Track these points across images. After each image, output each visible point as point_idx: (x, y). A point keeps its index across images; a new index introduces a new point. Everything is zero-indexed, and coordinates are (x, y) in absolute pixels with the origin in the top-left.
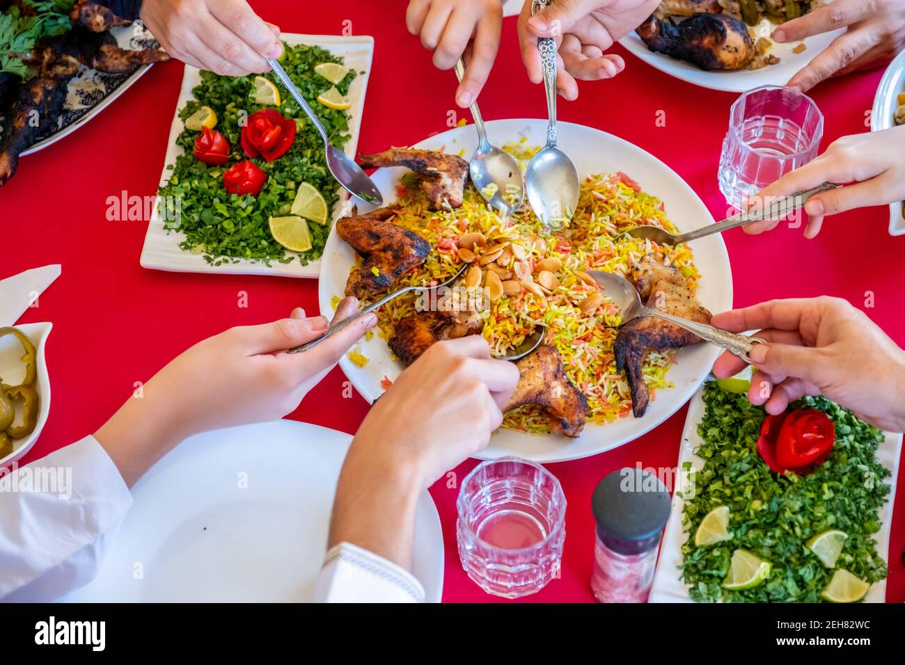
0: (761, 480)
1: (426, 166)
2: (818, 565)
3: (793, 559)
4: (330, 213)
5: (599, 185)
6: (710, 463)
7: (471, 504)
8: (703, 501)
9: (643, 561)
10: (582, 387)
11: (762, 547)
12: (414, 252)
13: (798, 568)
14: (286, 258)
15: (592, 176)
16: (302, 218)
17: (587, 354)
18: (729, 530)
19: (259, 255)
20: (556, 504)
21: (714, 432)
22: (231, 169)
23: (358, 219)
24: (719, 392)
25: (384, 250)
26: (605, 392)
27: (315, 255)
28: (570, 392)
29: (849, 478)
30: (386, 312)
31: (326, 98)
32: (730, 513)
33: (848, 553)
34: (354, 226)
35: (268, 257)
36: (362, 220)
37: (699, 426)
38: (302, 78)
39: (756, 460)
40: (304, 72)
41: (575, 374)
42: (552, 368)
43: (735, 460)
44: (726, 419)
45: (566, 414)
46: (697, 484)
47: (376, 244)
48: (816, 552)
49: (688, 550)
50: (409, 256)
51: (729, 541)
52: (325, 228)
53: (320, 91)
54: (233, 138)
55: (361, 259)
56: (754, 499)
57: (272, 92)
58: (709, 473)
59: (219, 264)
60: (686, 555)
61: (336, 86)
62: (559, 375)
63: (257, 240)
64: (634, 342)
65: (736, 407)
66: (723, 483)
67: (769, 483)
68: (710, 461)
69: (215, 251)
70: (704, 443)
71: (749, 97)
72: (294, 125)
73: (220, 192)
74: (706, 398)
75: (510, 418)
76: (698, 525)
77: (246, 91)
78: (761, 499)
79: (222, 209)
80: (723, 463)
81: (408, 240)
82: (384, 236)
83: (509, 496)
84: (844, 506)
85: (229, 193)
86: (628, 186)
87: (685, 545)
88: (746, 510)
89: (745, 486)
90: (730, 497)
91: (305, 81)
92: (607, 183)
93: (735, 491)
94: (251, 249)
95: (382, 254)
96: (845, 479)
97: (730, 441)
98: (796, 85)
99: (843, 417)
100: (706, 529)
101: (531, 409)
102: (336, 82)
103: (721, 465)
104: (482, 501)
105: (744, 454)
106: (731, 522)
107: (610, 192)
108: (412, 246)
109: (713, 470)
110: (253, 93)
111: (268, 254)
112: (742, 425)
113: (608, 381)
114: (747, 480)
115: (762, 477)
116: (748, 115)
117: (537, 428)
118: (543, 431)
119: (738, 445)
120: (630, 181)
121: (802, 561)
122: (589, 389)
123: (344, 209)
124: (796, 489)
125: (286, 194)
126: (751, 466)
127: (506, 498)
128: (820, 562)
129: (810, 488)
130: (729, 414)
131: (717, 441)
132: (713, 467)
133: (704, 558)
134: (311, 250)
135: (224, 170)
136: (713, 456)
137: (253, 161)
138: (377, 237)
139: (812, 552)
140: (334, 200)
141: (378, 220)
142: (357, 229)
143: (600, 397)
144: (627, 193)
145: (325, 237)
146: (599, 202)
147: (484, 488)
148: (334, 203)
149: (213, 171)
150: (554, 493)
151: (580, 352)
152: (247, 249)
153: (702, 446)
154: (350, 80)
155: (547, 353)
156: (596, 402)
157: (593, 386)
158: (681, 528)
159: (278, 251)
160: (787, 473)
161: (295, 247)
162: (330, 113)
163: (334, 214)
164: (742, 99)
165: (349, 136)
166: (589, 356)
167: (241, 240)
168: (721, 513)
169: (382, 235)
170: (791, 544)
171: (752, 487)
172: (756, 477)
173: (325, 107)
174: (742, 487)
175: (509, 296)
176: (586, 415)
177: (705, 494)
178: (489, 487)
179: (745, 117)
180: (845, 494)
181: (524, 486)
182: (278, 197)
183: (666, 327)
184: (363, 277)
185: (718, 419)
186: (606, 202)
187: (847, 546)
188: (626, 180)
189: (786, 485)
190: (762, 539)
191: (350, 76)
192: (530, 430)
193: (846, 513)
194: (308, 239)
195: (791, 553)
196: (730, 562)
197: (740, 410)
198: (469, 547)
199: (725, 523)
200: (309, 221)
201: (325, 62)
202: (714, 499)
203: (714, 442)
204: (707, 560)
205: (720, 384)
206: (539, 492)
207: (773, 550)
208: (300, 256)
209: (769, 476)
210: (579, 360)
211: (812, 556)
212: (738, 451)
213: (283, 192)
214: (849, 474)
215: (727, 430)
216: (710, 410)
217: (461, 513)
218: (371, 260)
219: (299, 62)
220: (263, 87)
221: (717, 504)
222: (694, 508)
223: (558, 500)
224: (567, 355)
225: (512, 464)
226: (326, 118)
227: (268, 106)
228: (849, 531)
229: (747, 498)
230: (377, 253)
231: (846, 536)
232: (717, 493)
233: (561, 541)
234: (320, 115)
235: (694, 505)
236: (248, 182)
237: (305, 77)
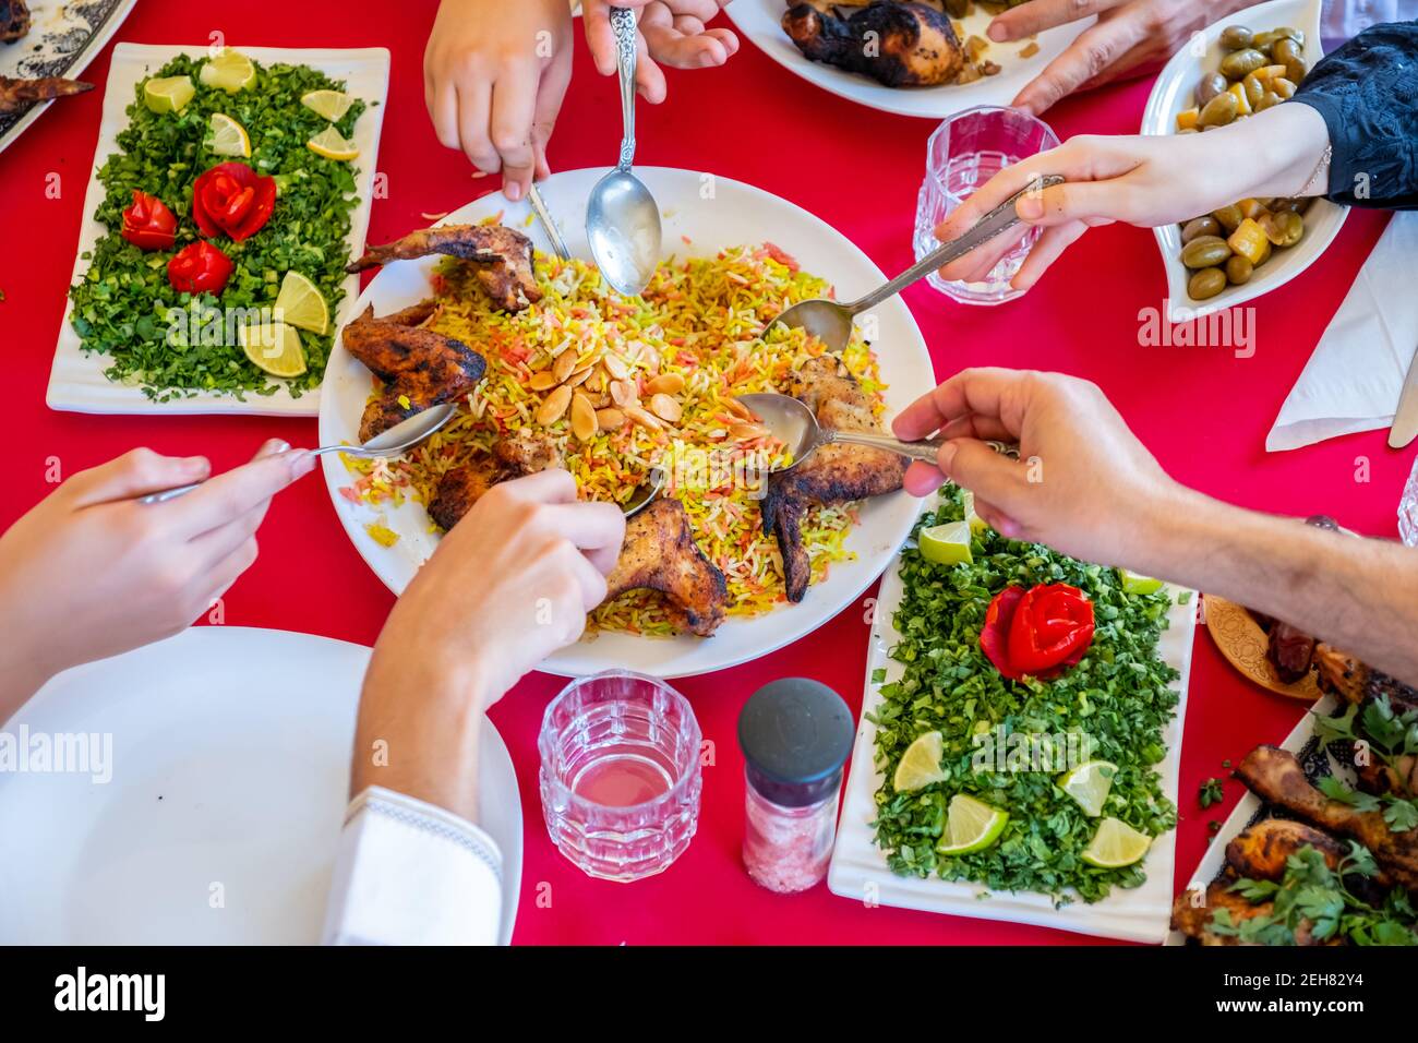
0: (987, 691)
1: (473, 247)
2: (1076, 812)
3: (1038, 806)
4: (332, 317)
5: (738, 263)
6: (912, 670)
7: (559, 744)
8: (903, 726)
9: (817, 815)
10: (719, 564)
11: (992, 790)
12: (461, 370)
13: (1046, 818)
14: (267, 387)
15: (727, 250)
16: (290, 325)
17: (725, 515)
18: (944, 766)
19: (227, 383)
20: (687, 738)
21: (917, 623)
22: (180, 255)
23: (375, 325)
24: (923, 564)
25: (416, 370)
26: (755, 570)
27: (311, 381)
28: (700, 569)
29: (1117, 683)
30: (422, 462)
31: (321, 144)
32: (944, 741)
33: (1119, 793)
34: (369, 335)
35: (240, 387)
36: (380, 324)
37: (896, 616)
38: (282, 115)
39: (979, 661)
40: (285, 105)
41: (710, 545)
42: (673, 533)
43: (948, 663)
44: (934, 604)
45: (693, 604)
46: (893, 700)
47: (403, 360)
48: (1072, 794)
49: (885, 799)
50: (455, 377)
51: (944, 783)
52: (325, 340)
53: (310, 133)
54: (181, 210)
55: (382, 384)
56: (979, 719)
57: (238, 137)
58: (912, 684)
59: (166, 399)
60: (881, 807)
61: (334, 125)
62: (684, 544)
63: (222, 361)
64: (789, 490)
65: (948, 586)
66: (933, 698)
67: (999, 695)
68: (912, 666)
69: (159, 380)
70: (903, 640)
71: (954, 125)
72: (273, 185)
73: (163, 290)
74: (905, 573)
75: (616, 614)
76: (897, 761)
77: (199, 137)
78: (989, 718)
80: (932, 668)
81: (452, 354)
82: (415, 349)
84: (1112, 727)
85: (177, 291)
86: (780, 263)
87: (879, 791)
88: (968, 736)
89: (965, 700)
90: (943, 719)
91: (288, 119)
92: (749, 260)
93: (951, 709)
94: (213, 375)
95: (414, 376)
96: (1112, 685)
97: (941, 635)
98: (1024, 104)
99: (1106, 594)
100: (909, 766)
101: (647, 600)
102: (335, 118)
103: (929, 671)
104: (575, 739)
105: (961, 654)
106: (945, 755)
107: (753, 273)
108: (459, 362)
109: (917, 679)
110: (209, 139)
111: (240, 382)
112: (958, 610)
113: (758, 553)
114: (968, 692)
115: (989, 686)
116: (955, 150)
117: (655, 628)
118: (664, 632)
119: (953, 641)
120: (783, 256)
121: (1053, 807)
122: (730, 567)
123: (351, 310)
124: (1040, 702)
125: (264, 290)
126: (973, 671)
128: (1078, 808)
129: (1059, 700)
130: (938, 595)
131: (922, 637)
132: (917, 674)
133: (909, 809)
134: (305, 374)
135: (170, 256)
136: (917, 658)
137: (212, 241)
138: (404, 350)
139: (1065, 794)
140: (338, 296)
141: (406, 325)
142: (374, 339)
143: (746, 578)
144: (778, 273)
145: (327, 353)
146: (738, 289)
147: (579, 719)
148: (337, 302)
149: (153, 259)
150: (683, 721)
151: (716, 511)
152: (208, 374)
153: (901, 645)
154: (356, 114)
155: (667, 512)
156: (742, 586)
157: (738, 561)
158: (873, 768)
159: (253, 375)
160: (1025, 678)
161: (281, 369)
162: (328, 166)
163: (338, 320)
164: (945, 128)
165: (358, 200)
166: (729, 517)
167: (198, 362)
168: (931, 743)
169: (412, 347)
170: (1035, 783)
171: (975, 701)
172: (980, 687)
173: (320, 157)
174: (960, 702)
175: (607, 432)
176: (723, 604)
177: (907, 715)
178: (585, 717)
179: (952, 154)
180: (1113, 708)
182: (252, 295)
183: (838, 469)
184: (385, 411)
185: (922, 603)
186: (748, 288)
187: (1117, 784)
188: (776, 255)
189: (1026, 696)
190: (992, 778)
191: (356, 110)
192: (645, 632)
193: (1115, 735)
194: (301, 357)
195: (1035, 796)
196: (946, 813)
197: (954, 590)
198: (559, 809)
199: (937, 756)
200: (300, 330)
201: (317, 89)
202: (919, 722)
203: (917, 638)
204: (912, 812)
205: (924, 553)
206: (662, 721)
207: (1009, 794)
208: (289, 383)
209: (1000, 684)
210: (715, 525)
211: (1067, 800)
212: (954, 649)
213: (259, 287)
214: (1117, 678)
215: (936, 619)
216: (910, 591)
217: (545, 758)
218: (397, 385)
219: (277, 90)
220: (224, 129)
221: (925, 729)
222: (890, 736)
224: (696, 516)
225: (619, 680)
226: (321, 174)
227: (233, 158)
228: (1119, 761)
229: (968, 718)
230: (405, 374)
231: (1115, 768)
232: (924, 712)
234: (312, 169)
235: (891, 733)
236: (205, 275)
237: (287, 112)
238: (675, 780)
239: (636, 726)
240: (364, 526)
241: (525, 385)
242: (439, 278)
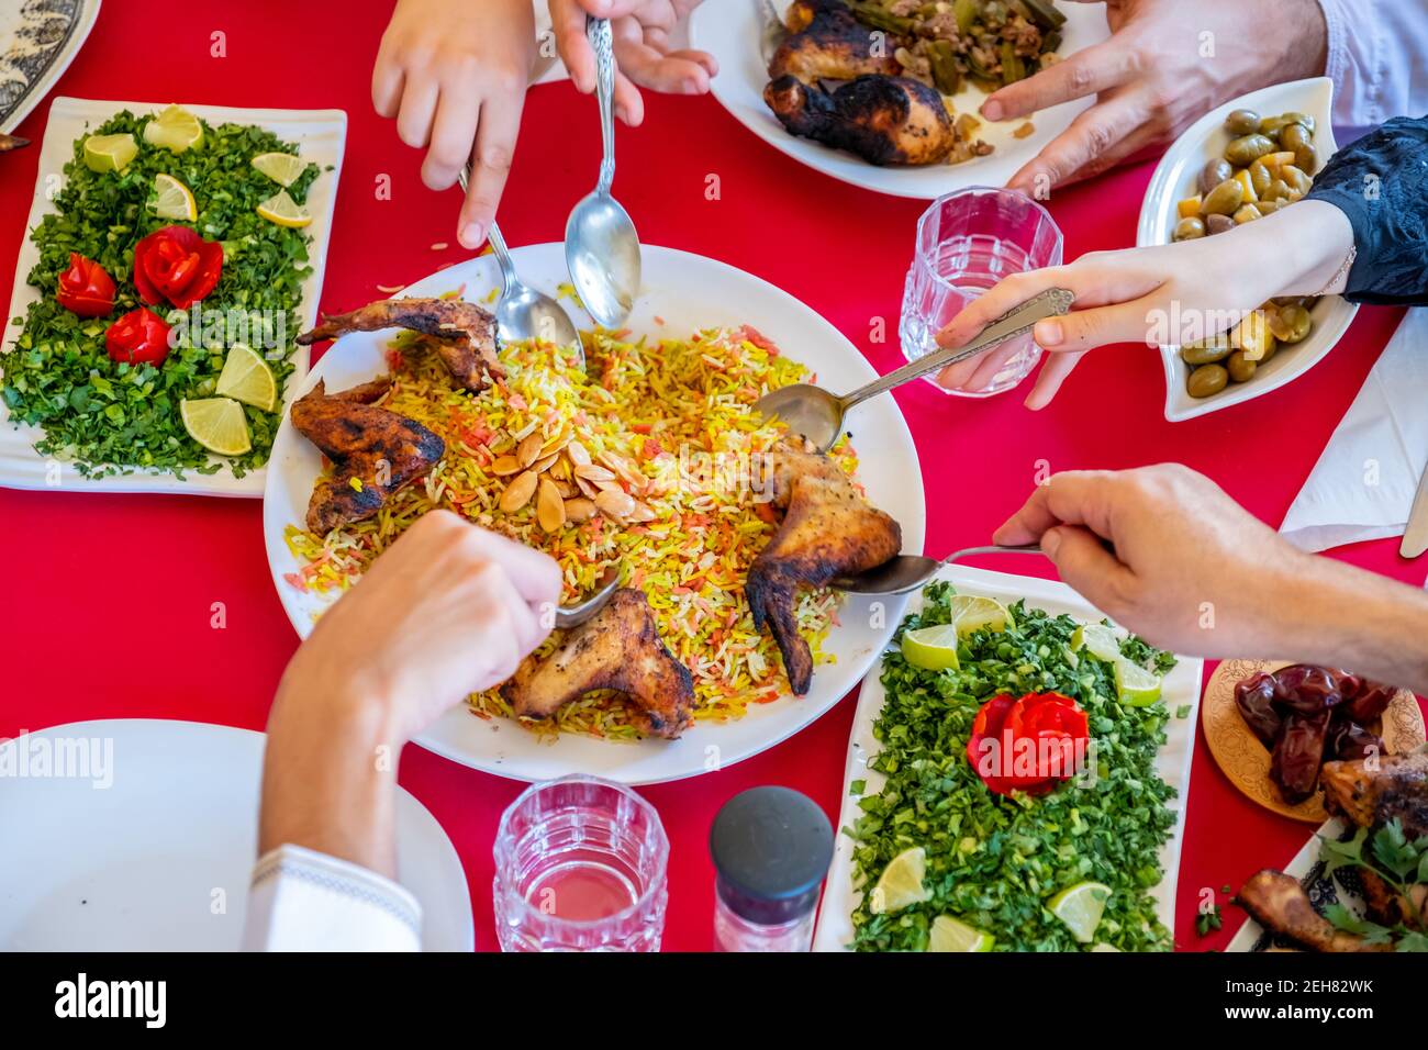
0: (974, 805)
1: (436, 321)
2: (1067, 937)
3: (1027, 929)
4: (280, 393)
5: (714, 346)
6: (894, 782)
7: (516, 853)
8: (883, 841)
9: (791, 934)
10: (688, 663)
11: (978, 911)
12: (418, 452)
13: (1034, 942)
14: (208, 466)
15: (701, 331)
16: (235, 400)
17: (696, 611)
18: (926, 885)
19: (165, 461)
20: (653, 850)
21: (899, 731)
22: (118, 323)
23: (325, 401)
24: (906, 669)
25: (370, 450)
26: (727, 671)
27: (256, 460)
28: (665, 667)
29: (1112, 800)
30: (373, 548)
31: (272, 208)
32: (927, 858)
33: (1112, 918)
34: (319, 413)
35: (180, 465)
36: (330, 401)
37: (876, 724)
38: (231, 177)
39: (965, 774)
40: (234, 167)
41: (678, 644)
42: (637, 628)
43: (932, 775)
44: (918, 712)
45: (657, 706)
46: (872, 814)
47: (356, 440)
48: (1062, 917)
49: (862, 919)
50: (411, 459)
51: (926, 903)
52: (272, 416)
53: (260, 198)
54: (121, 275)
55: (332, 465)
56: (964, 836)
57: (184, 199)
58: (893, 797)
59: (99, 476)
60: (858, 928)
61: (286, 190)
62: (648, 639)
63: (161, 437)
64: (775, 577)
65: (933, 692)
66: (916, 812)
67: (986, 811)
68: (894, 777)
69: (92, 456)
70: (884, 750)
71: (945, 206)
72: (220, 251)
73: (100, 359)
74: (886, 679)
75: (577, 715)
76: (876, 879)
77: (142, 198)
78: (975, 835)
79: (104, 387)
80: (914, 780)
81: (408, 434)
82: (369, 428)
83: (578, 838)
84: (1105, 846)
85: (115, 361)
86: (757, 346)
87: (856, 911)
88: (953, 853)
89: (950, 815)
90: (926, 835)
91: (237, 182)
92: (726, 343)
93: (935, 824)
94: (151, 451)
95: (367, 457)
96: (1106, 803)
97: (926, 745)
98: (1018, 187)
99: (1101, 705)
100: (888, 884)
101: (610, 701)
102: (288, 183)
103: (911, 783)
104: (533, 848)
105: (946, 765)
106: (928, 873)
107: (730, 356)
108: (415, 443)
109: (899, 792)
110: (153, 200)
111: (179, 459)
112: (943, 719)
113: (731, 654)
114: (953, 807)
115: (976, 800)
116: (946, 234)
117: (619, 732)
118: (629, 735)
119: (938, 752)
120: (761, 339)
121: (1042, 931)
122: (700, 667)
123: (300, 385)
124: (1031, 819)
125: (208, 362)
126: (959, 784)
127: (572, 842)
128: (1068, 933)
129: (1051, 817)
130: (922, 702)
131: (904, 746)
132: (899, 787)
133: (888, 931)
134: (250, 452)
135: (107, 324)
136: (899, 770)
137: (154, 309)
138: (358, 429)
139: (1056, 918)
140: (286, 371)
141: (360, 402)
142: (325, 417)
143: (717, 679)
144: (756, 357)
145: (273, 431)
146: (713, 373)
147: (537, 828)
148: (285, 377)
149: (89, 327)
150: (649, 831)
151: (685, 607)
152: (145, 451)
153: (881, 756)
154: (310, 180)
155: (629, 604)
156: (713, 688)
157: (708, 661)
158: (850, 886)
159: (195, 454)
160: (1015, 793)
161: (224, 447)
162: (278, 233)
163: (286, 396)
164: (935, 210)
165: (309, 270)
166: (699, 614)
167: (136, 438)
168: (913, 859)
169: (365, 426)
170: (1024, 905)
171: (960, 816)
172: (966, 801)
173: (270, 223)
174: (945, 817)
175: (576, 524)
176: (689, 706)
177: (887, 831)
178: (544, 825)
180: (1107, 826)
181: (600, 823)
182: (195, 367)
184: (335, 494)
185: (906, 711)
186: (725, 372)
187: (1110, 908)
188: (754, 338)
189: (1014, 812)
190: (978, 899)
191: (310, 174)
192: (609, 734)
193: (1109, 856)
194: (245, 435)
195: (1024, 919)
196: (928, 936)
197: (939, 697)
198: (514, 922)
199: (919, 875)
200: (246, 406)
201: (269, 151)
202: (901, 838)
203: (899, 747)
204: (891, 934)
205: (907, 657)
206: (624, 831)
207: (995, 916)
208: (232, 462)
209: (987, 798)
210: (684, 621)
211: (1057, 923)
212: (939, 761)
213: (203, 358)
214: (1111, 795)
215: (920, 728)
216: (892, 698)
217: (500, 867)
218: (349, 466)
219: (226, 151)
220: (169, 191)
221: (906, 845)
222: (869, 852)
223: (655, 843)
224: (664, 611)
225: (581, 787)
226: (270, 241)
227: (177, 221)
228: (1113, 884)
229: (952, 834)
230: (358, 454)
231: (1109, 891)
232: (906, 828)
233: (661, 909)
234: (261, 236)
235: (869, 848)
236: (145, 344)
237: (236, 175)
238: (639, 893)
239: (598, 835)
240: (310, 616)
241: (486, 469)
242: (395, 354)
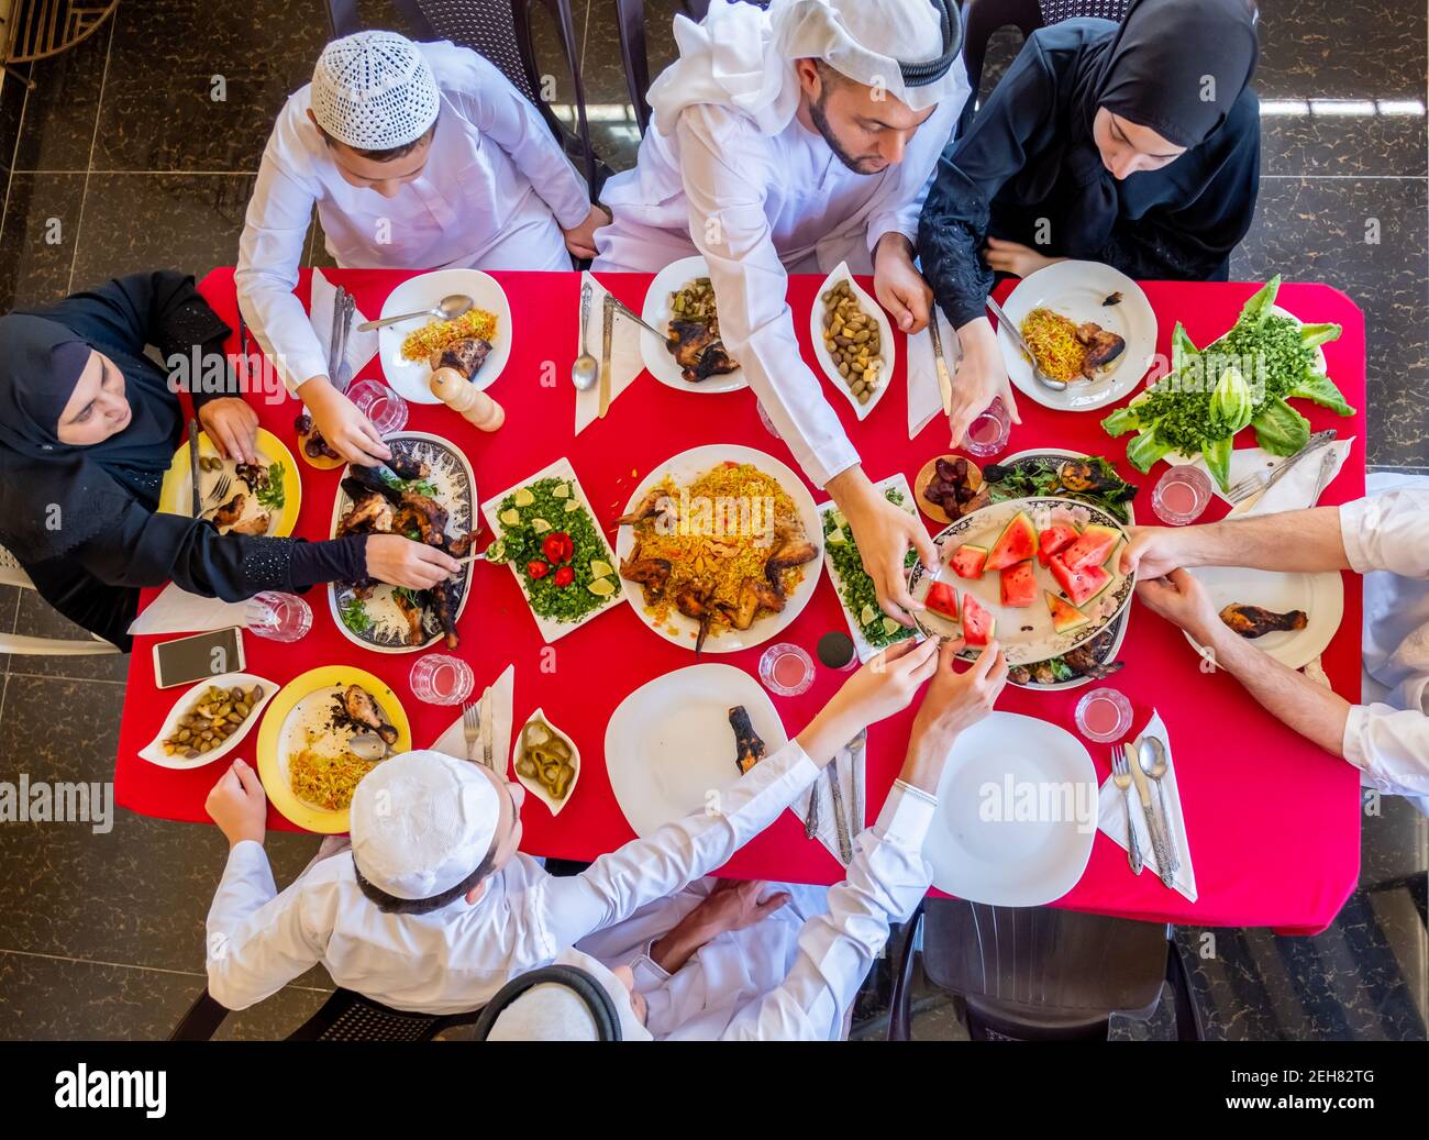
23: (629, 568)
25: (651, 577)
27: (618, 590)
34: (630, 573)
40: (549, 500)
61: (568, 498)
63: (589, 600)
69: (574, 616)
73: (557, 589)
79: (565, 597)
81: (658, 566)
94: (589, 606)
102: (567, 495)
134: (615, 589)
138: (643, 572)
149: (546, 580)
167: (583, 604)
182: (584, 575)
184: (651, 595)
194: (611, 585)
200: (605, 577)
208: (613, 594)
218: (649, 584)
219: (543, 495)
237: (551, 504)
